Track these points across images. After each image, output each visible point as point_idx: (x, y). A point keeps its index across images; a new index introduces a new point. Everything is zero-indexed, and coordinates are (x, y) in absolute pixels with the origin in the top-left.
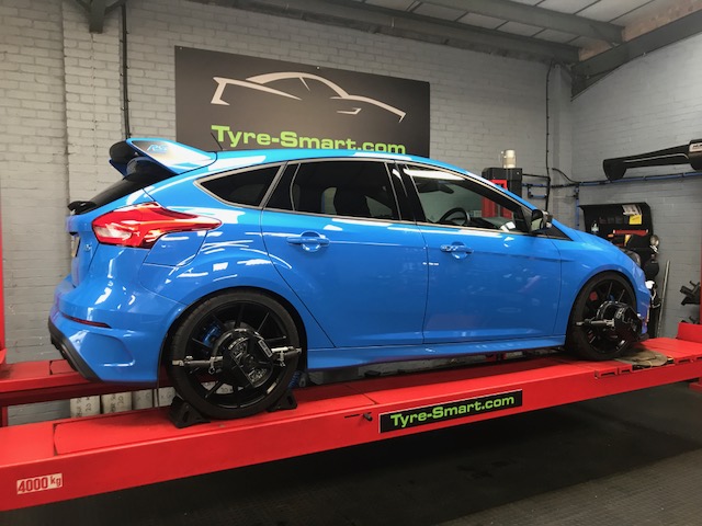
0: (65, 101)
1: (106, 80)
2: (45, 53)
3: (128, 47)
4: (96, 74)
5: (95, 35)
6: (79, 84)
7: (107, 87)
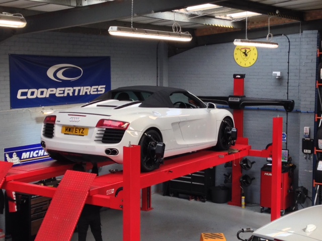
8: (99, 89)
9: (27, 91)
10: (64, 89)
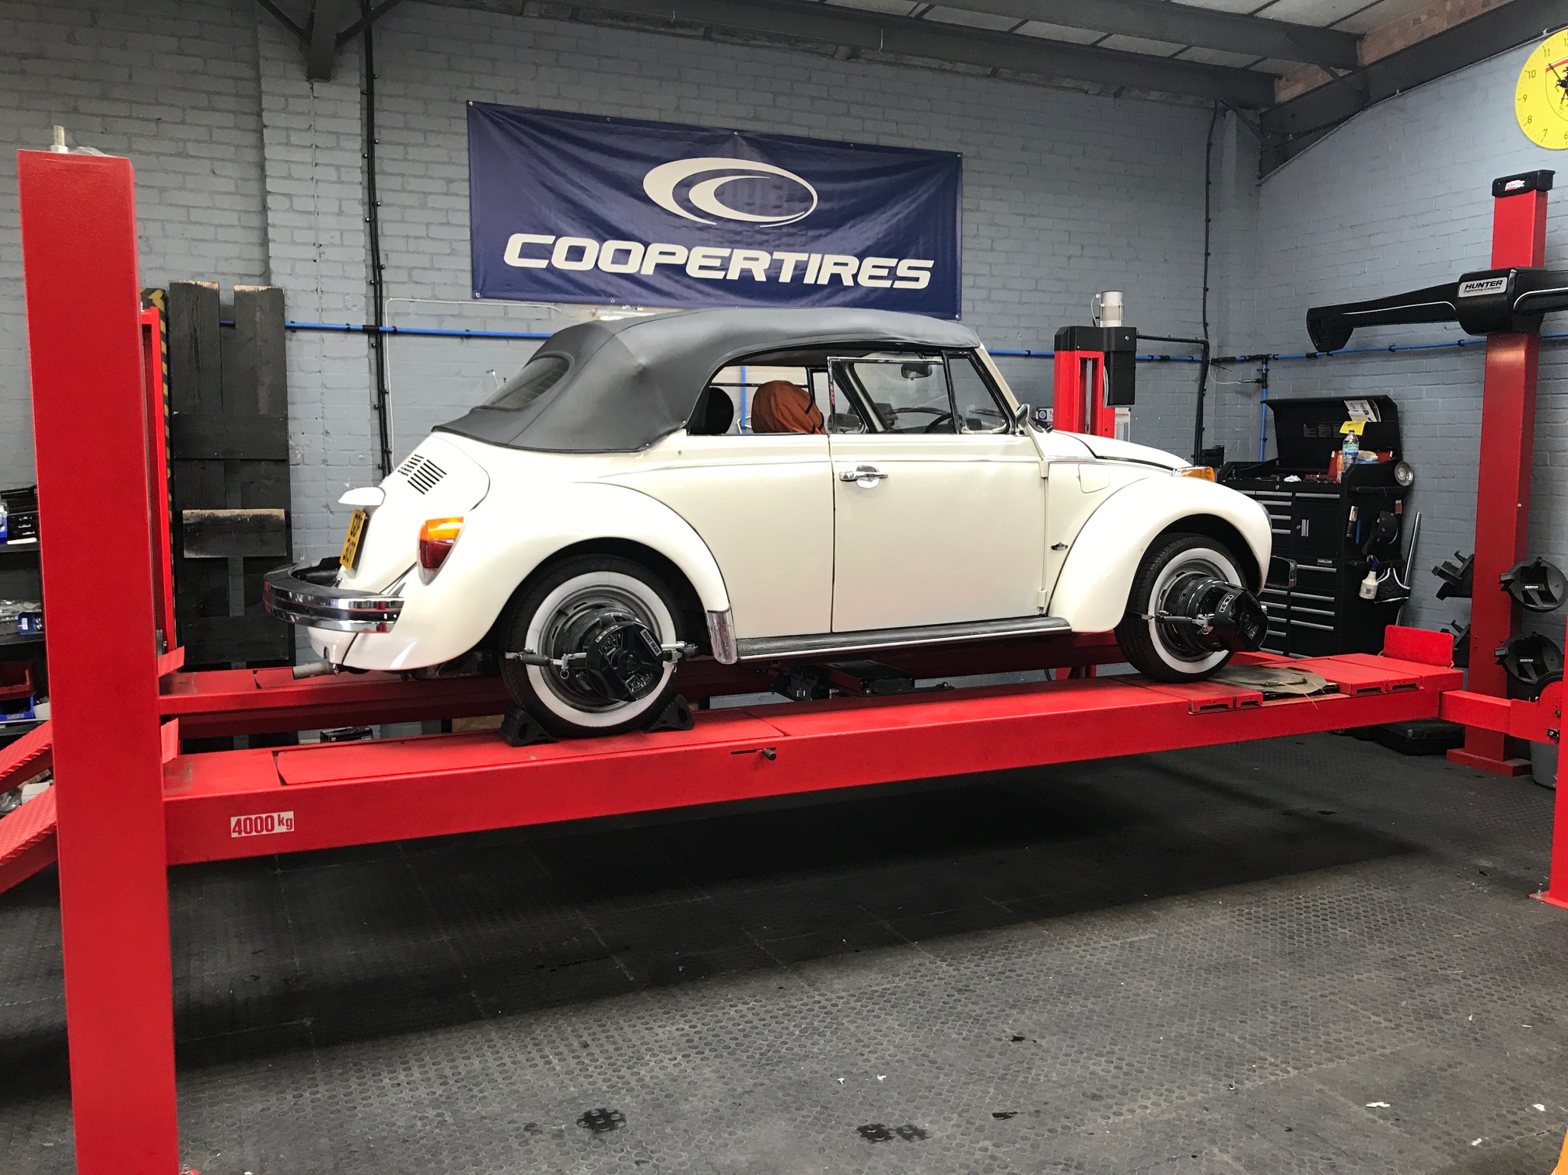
0: (265, 209)
1: (338, 167)
2: (229, 120)
3: (376, 105)
4: (321, 157)
5: (316, 85)
6: (289, 177)
7: (340, 182)
8: (903, 272)
9: (548, 239)
10: (726, 252)
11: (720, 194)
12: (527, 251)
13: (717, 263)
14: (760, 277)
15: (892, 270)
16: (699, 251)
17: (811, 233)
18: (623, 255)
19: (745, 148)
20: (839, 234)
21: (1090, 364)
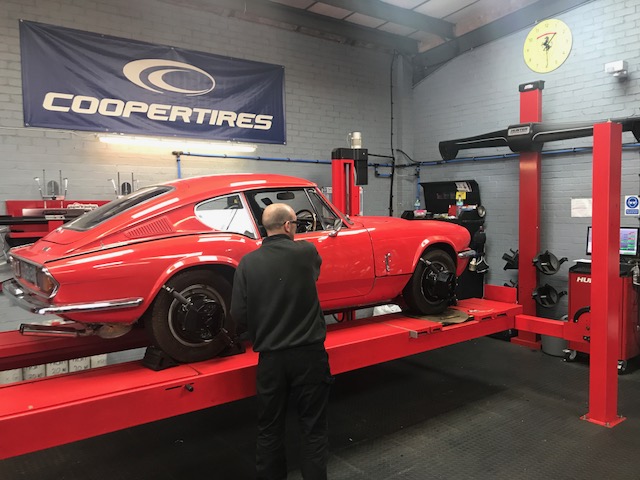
8: (258, 120)
9: (70, 97)
10: (168, 107)
11: (165, 78)
12: (57, 102)
13: (164, 112)
14: (187, 120)
15: (253, 120)
16: (154, 107)
17: (212, 100)
18: (112, 107)
19: (178, 56)
20: (225, 101)
21: (348, 166)
